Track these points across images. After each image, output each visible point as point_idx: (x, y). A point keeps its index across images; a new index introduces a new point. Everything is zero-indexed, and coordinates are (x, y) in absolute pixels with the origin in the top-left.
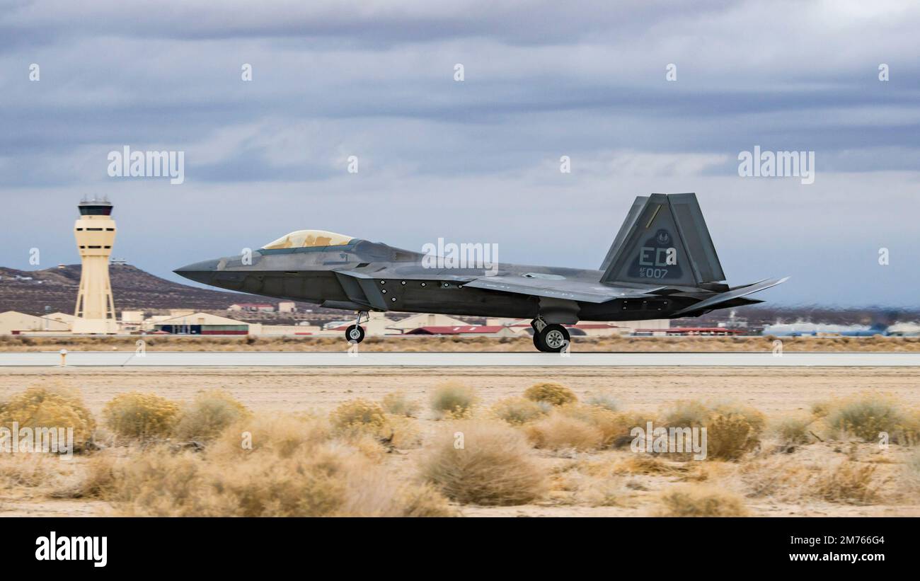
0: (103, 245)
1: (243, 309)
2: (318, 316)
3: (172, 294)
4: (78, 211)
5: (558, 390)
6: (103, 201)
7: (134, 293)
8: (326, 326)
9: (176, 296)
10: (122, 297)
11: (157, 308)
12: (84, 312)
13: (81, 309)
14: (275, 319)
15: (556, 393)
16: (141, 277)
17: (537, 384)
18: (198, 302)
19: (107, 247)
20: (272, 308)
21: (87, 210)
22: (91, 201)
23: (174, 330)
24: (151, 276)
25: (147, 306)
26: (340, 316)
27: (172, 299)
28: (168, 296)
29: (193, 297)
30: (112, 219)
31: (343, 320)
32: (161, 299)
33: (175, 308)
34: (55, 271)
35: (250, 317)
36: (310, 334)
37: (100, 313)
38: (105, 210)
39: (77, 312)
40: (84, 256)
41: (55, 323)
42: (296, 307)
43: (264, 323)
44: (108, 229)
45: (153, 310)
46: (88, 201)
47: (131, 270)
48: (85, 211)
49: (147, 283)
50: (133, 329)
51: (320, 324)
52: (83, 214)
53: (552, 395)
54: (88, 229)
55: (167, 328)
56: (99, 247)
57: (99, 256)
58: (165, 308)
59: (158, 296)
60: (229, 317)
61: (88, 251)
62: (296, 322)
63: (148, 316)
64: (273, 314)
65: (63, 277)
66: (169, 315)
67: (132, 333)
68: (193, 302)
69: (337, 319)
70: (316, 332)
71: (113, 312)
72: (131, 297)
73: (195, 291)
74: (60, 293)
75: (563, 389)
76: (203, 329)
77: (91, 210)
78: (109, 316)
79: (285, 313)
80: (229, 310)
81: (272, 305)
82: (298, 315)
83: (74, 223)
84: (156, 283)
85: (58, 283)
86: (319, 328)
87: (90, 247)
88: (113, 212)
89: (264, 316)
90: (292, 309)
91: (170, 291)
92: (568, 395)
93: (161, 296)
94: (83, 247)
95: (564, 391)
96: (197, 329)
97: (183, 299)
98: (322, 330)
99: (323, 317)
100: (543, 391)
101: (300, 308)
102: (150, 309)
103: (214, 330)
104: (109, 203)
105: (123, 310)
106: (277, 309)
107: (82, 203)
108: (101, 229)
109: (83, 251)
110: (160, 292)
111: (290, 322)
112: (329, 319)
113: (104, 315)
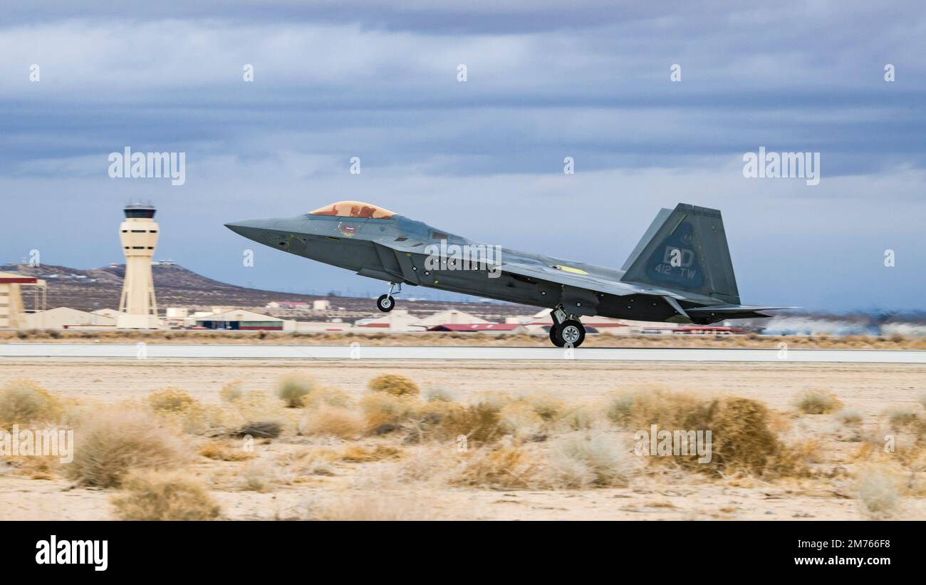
0: (146, 245)
1: (281, 306)
2: (351, 313)
3: (215, 292)
4: (123, 214)
5: (398, 381)
6: (146, 204)
7: (180, 291)
8: (357, 322)
9: (219, 294)
10: (169, 295)
11: (201, 305)
12: (128, 308)
13: (125, 306)
14: (310, 316)
15: (397, 383)
16: (186, 276)
17: (381, 375)
18: (239, 300)
19: (150, 248)
20: (308, 306)
21: (133, 213)
22: (137, 205)
23: (213, 326)
24: (196, 275)
25: (191, 303)
26: (371, 313)
27: (215, 297)
28: (211, 294)
29: (235, 295)
30: (155, 221)
31: (373, 318)
32: (205, 297)
33: (217, 305)
34: (108, 270)
35: (287, 314)
36: (340, 330)
37: (143, 310)
38: (149, 213)
39: (122, 308)
40: (129, 256)
41: (102, 318)
42: (331, 305)
43: (299, 319)
44: (152, 232)
45: (197, 307)
46: (133, 204)
47: (178, 269)
48: (130, 214)
49: (192, 282)
50: (175, 324)
51: (351, 321)
52: (128, 217)
53: (394, 385)
54: (133, 231)
55: (208, 324)
56: (142, 248)
57: (142, 256)
58: (208, 305)
59: (202, 295)
60: (267, 314)
61: (132, 251)
62: (328, 319)
63: (192, 312)
64: (308, 311)
65: (113, 275)
66: (211, 311)
67: (173, 328)
68: (234, 299)
69: (367, 317)
70: (347, 328)
71: (155, 308)
72: (177, 294)
73: (237, 289)
74: (112, 291)
75: (404, 379)
76: (242, 325)
77: (136, 213)
78: (151, 312)
79: (320, 310)
80: (268, 307)
81: (308, 303)
82: (332, 312)
83: (119, 226)
84: (201, 281)
85: (110, 281)
86: (349, 325)
87: (135, 248)
88: (157, 215)
89: (300, 313)
90: (327, 308)
91: (215, 289)
92: (409, 385)
93: (205, 294)
94: (127, 248)
95: (405, 382)
96: (235, 325)
97: (226, 297)
98: (352, 327)
99: (354, 314)
100: (386, 382)
101: (334, 306)
102: (194, 306)
103: (251, 326)
104: (151, 207)
105: (169, 307)
106: (312, 307)
107: (128, 206)
108: (144, 231)
109: (128, 252)
110: (205, 290)
111: (322, 319)
112: (361, 316)
113: (147, 311)
